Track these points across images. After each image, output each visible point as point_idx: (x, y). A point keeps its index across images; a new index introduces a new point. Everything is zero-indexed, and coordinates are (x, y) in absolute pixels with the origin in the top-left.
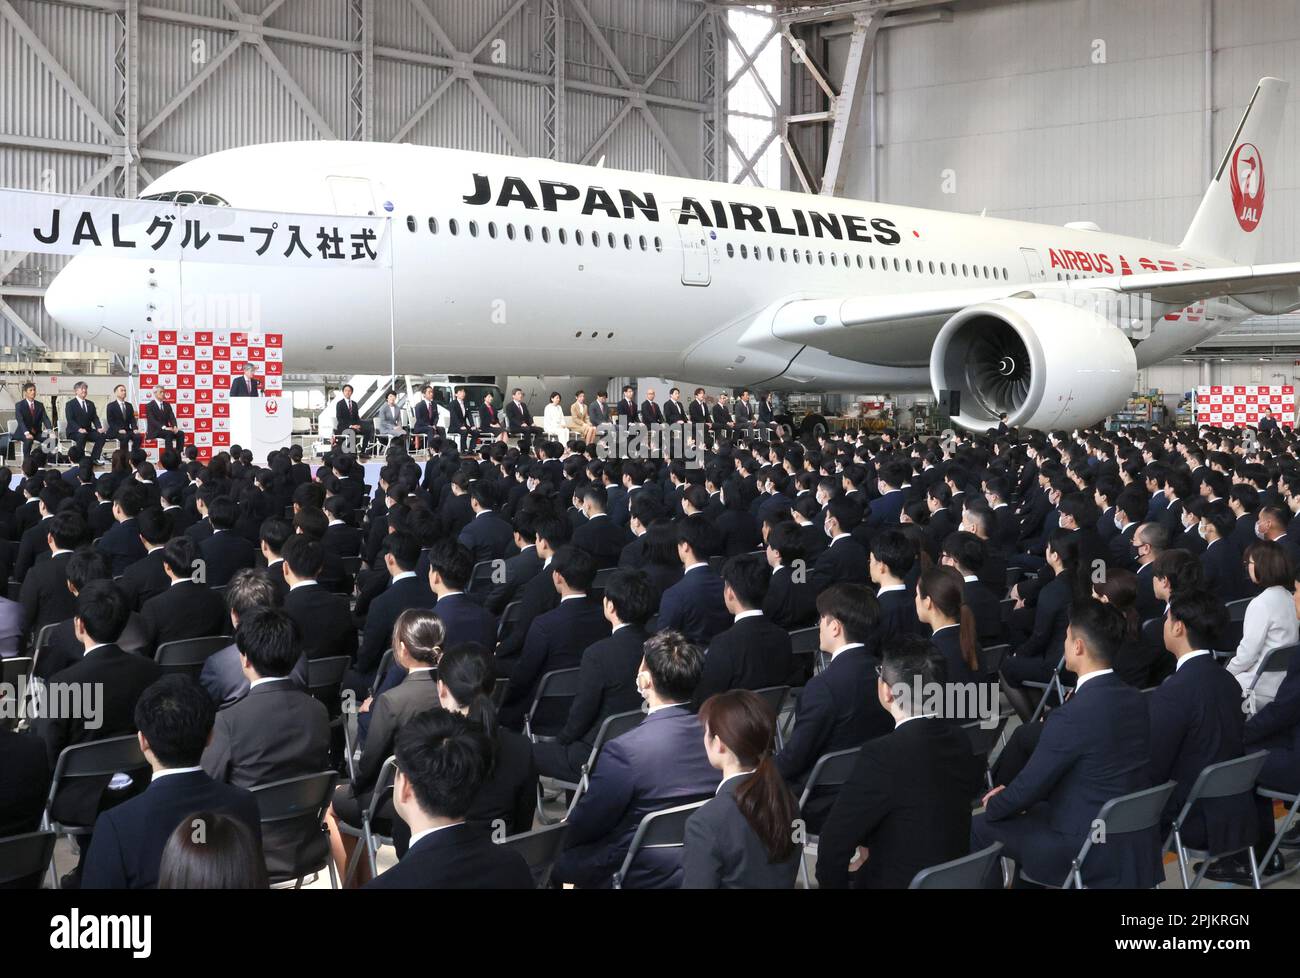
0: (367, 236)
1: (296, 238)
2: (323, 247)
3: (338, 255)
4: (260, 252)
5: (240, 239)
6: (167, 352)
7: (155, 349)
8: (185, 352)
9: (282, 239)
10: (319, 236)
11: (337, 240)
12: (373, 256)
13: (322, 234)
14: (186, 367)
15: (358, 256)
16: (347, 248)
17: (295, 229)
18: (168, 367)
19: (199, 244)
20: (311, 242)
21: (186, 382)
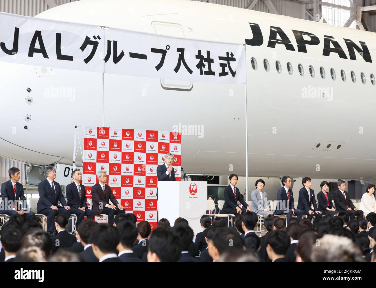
0: (230, 58)
1: (181, 58)
2: (200, 66)
3: (211, 73)
4: (158, 67)
5: (144, 57)
6: (103, 145)
7: (94, 141)
8: (115, 145)
9: (172, 58)
10: (197, 57)
11: (210, 61)
12: (234, 74)
13: (199, 56)
14: (115, 157)
15: (223, 74)
16: (216, 67)
17: (181, 51)
18: (102, 157)
19: (116, 60)
20: (192, 61)
21: (115, 169)
